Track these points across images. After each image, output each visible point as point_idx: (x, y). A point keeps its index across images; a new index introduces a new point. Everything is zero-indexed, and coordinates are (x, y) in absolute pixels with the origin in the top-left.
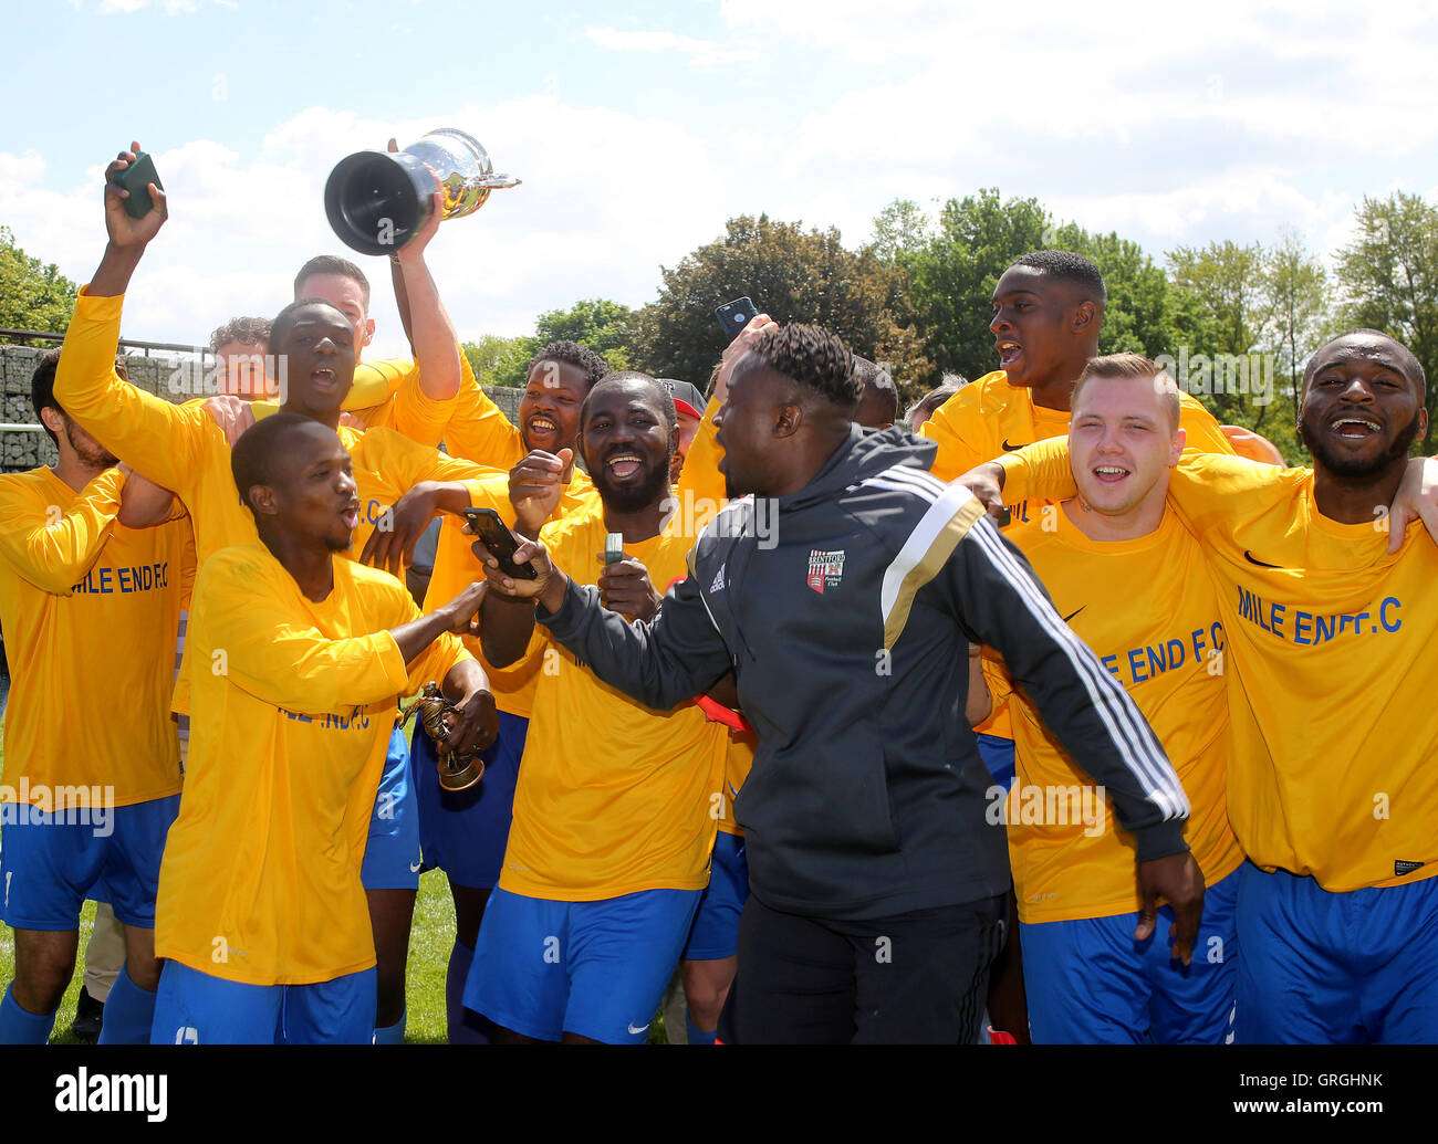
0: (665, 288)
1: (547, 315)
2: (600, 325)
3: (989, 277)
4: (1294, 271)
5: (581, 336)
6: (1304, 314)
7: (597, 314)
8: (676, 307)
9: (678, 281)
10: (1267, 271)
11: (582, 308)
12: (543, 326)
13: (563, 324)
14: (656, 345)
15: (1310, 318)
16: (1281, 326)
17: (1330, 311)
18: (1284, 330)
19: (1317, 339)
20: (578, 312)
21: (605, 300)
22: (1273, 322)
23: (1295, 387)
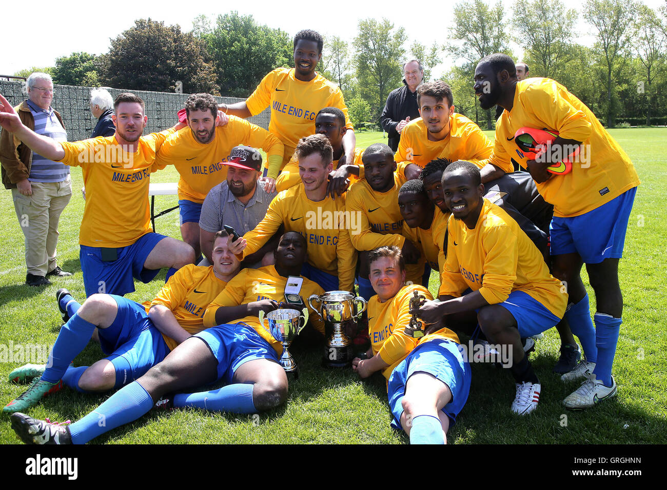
0: (112, 47)
1: (59, 58)
2: (83, 63)
3: (236, 42)
4: (338, 43)
5: (75, 66)
6: (342, 58)
7: (81, 58)
8: (117, 54)
9: (116, 44)
10: (330, 43)
11: (74, 55)
12: (58, 63)
13: (67, 61)
14: (109, 69)
15: (344, 59)
16: (335, 62)
17: (350, 57)
18: (336, 63)
19: (346, 66)
20: (73, 57)
21: (84, 52)
22: (332, 61)
23: (340, 83)
